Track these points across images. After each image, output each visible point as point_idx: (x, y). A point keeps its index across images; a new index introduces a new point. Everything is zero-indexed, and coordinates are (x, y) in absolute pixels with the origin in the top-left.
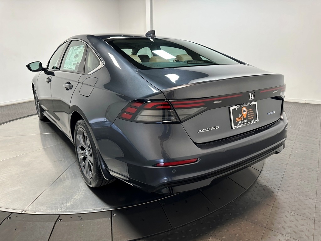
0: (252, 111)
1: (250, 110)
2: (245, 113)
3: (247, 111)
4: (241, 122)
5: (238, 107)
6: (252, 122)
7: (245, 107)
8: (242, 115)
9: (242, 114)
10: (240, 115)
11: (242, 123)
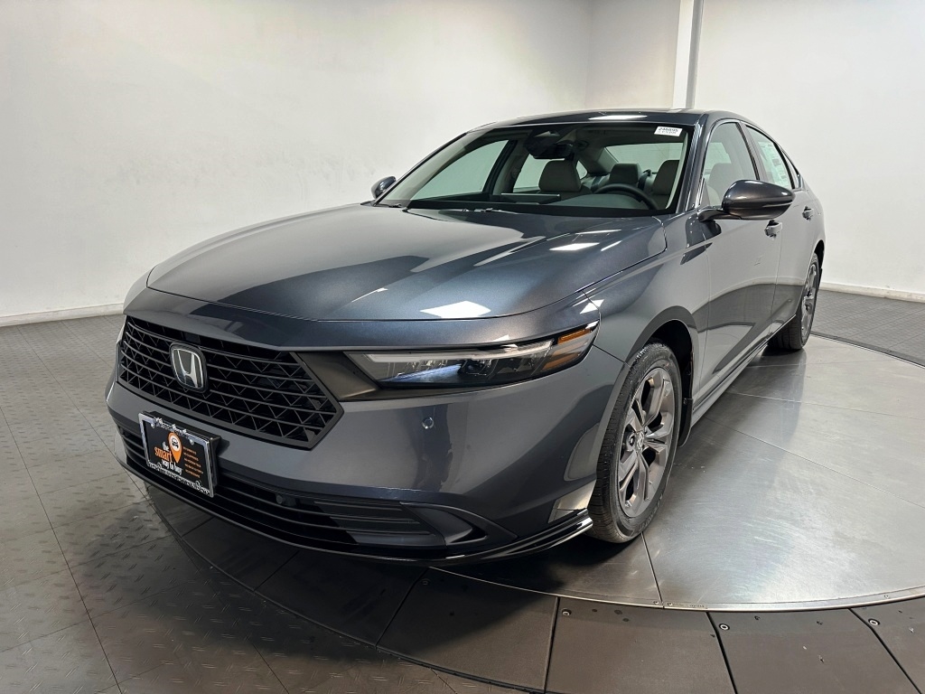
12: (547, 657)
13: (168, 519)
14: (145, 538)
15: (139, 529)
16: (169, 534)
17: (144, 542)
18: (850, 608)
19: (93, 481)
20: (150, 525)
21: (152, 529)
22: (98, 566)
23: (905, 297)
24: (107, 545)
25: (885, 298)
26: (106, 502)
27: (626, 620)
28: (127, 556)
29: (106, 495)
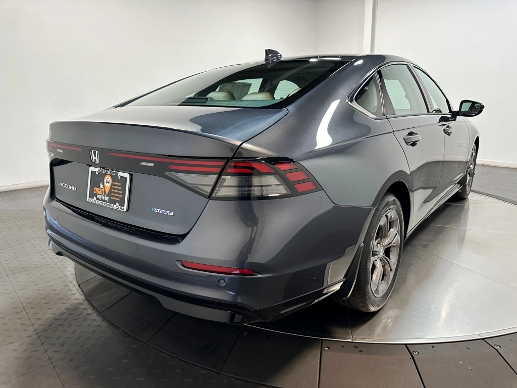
0: (120, 188)
1: (116, 183)
2: (108, 185)
3: (112, 185)
4: (101, 196)
5: (99, 171)
6: (115, 206)
7: (110, 175)
8: (104, 187)
9: (103, 184)
10: (102, 186)
11: (102, 200)
12: (318, 374)
13: (92, 302)
14: (80, 314)
15: (76, 309)
16: (94, 311)
17: (80, 316)
18: (483, 339)
19: (47, 282)
20: (83, 307)
21: (84, 309)
22: (54, 332)
23: (493, 164)
24: (58, 319)
25: (482, 165)
26: (56, 294)
27: (361, 351)
28: (70, 325)
29: (55, 290)
